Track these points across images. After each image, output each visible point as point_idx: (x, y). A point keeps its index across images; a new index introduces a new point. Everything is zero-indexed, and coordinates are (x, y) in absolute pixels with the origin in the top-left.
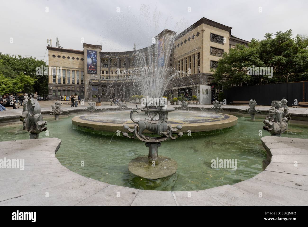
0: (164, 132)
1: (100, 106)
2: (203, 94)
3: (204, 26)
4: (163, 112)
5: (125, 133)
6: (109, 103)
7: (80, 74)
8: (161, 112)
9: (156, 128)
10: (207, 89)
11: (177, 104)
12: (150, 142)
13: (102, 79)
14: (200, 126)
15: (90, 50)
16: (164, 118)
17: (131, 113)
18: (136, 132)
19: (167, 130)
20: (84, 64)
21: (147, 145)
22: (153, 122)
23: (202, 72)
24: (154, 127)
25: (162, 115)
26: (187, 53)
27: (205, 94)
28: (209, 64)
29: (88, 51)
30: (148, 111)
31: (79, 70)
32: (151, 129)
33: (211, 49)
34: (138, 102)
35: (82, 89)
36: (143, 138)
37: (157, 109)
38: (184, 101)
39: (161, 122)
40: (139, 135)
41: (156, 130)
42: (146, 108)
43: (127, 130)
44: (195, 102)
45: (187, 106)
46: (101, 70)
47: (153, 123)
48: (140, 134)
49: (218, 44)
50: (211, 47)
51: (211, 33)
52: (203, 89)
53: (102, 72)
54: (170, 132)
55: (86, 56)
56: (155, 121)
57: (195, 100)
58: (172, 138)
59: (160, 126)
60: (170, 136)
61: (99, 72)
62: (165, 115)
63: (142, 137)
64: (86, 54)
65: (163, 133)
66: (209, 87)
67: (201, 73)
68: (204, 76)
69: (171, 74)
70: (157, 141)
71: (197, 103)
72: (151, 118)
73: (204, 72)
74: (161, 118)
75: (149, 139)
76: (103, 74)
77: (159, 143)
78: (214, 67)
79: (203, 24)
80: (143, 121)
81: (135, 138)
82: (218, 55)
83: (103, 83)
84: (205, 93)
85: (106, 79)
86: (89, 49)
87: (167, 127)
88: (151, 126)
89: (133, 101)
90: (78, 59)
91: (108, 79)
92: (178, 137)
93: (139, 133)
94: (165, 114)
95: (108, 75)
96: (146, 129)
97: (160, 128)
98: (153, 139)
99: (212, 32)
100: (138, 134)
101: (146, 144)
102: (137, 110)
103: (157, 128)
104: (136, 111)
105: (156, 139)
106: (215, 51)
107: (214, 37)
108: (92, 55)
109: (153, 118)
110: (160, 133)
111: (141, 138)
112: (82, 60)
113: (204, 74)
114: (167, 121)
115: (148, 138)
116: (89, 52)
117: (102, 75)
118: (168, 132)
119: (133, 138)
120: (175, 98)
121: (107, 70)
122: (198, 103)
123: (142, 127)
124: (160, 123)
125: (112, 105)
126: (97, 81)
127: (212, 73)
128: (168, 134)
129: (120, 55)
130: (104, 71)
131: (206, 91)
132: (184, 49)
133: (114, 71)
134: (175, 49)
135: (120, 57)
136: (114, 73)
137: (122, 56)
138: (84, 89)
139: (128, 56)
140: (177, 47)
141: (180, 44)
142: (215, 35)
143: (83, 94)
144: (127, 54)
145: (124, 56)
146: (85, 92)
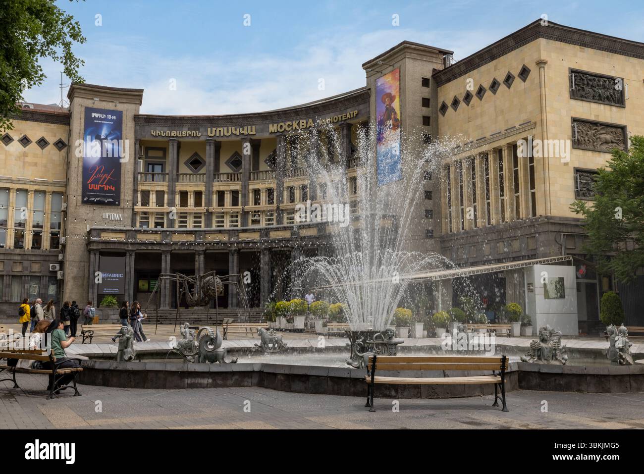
2: (545, 298)
3: (544, 48)
7: (48, 207)
10: (561, 280)
13: (138, 227)
15: (95, 106)
20: (68, 164)
23: (544, 214)
26: (488, 135)
27: (554, 296)
28: (571, 183)
29: (89, 111)
31: (42, 188)
33: (573, 127)
35: (54, 267)
44: (517, 327)
46: (135, 191)
49: (602, 106)
50: (575, 120)
51: (572, 71)
52: (544, 279)
53: (139, 195)
55: (78, 131)
57: (516, 321)
61: (127, 198)
64: (78, 123)
66: (568, 273)
67: (541, 216)
68: (552, 228)
71: (522, 330)
73: (549, 214)
76: (143, 205)
78: (592, 193)
79: (542, 42)
82: (604, 147)
83: (145, 244)
84: (552, 293)
85: (157, 224)
86: (90, 106)
90: (42, 143)
91: (165, 228)
95: (165, 208)
99: (576, 67)
106: (591, 132)
107: (586, 83)
108: (101, 129)
112: (60, 149)
113: (550, 221)
116: (94, 115)
117: (139, 208)
120: (441, 313)
121: (159, 188)
122: (528, 330)
126: (121, 237)
127: (581, 216)
129: (217, 127)
130: (148, 192)
131: (556, 286)
132: (478, 121)
133: (190, 192)
134: (444, 115)
135: (218, 135)
136: (191, 200)
137: (228, 132)
138: (61, 269)
139: (254, 132)
140: (450, 110)
141: (461, 99)
142: (590, 77)
143: (57, 292)
144: (247, 125)
145: (236, 130)
146: (66, 281)
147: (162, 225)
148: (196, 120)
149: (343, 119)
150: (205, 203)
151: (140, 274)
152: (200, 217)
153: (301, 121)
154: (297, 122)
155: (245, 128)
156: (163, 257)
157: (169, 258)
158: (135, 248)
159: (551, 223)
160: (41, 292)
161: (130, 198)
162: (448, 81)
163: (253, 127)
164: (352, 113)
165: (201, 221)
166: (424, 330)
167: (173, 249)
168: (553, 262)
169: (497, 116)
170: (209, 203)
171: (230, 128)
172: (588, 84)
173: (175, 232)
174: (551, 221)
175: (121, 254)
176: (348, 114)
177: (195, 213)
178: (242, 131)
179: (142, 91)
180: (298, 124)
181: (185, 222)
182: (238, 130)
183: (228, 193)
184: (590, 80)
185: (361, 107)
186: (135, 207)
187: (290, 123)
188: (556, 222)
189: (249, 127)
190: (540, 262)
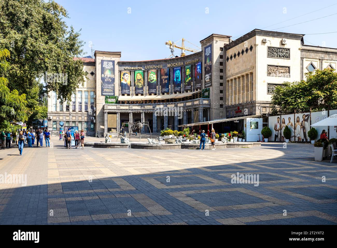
7: (89, 97)
10: (258, 122)
20: (95, 81)
23: (255, 100)
27: (254, 128)
29: (102, 61)
31: (87, 90)
33: (268, 68)
35: (93, 118)
49: (280, 60)
50: (269, 65)
51: (269, 47)
55: (98, 69)
68: (257, 105)
78: (274, 92)
79: (257, 37)
82: (280, 75)
83: (123, 110)
86: (103, 59)
99: (270, 45)
106: (275, 70)
112: (92, 75)
126: (115, 107)
129: (148, 65)
131: (255, 125)
132: (238, 65)
134: (228, 62)
135: (149, 68)
137: (152, 67)
138: (95, 119)
139: (162, 67)
140: (230, 60)
141: (233, 56)
142: (276, 49)
143: (94, 127)
144: (159, 64)
145: (155, 66)
146: (97, 123)
148: (141, 63)
149: (194, 62)
151: (122, 121)
153: (179, 63)
154: (178, 63)
155: (159, 65)
156: (130, 115)
157: (132, 115)
158: (120, 111)
160: (88, 127)
162: (229, 49)
163: (162, 65)
164: (196, 60)
167: (133, 111)
169: (243, 64)
171: (153, 66)
172: (275, 52)
174: (257, 102)
175: (115, 113)
176: (195, 60)
178: (157, 67)
179: (120, 52)
180: (178, 64)
182: (156, 66)
184: (276, 50)
185: (200, 58)
186: (120, 96)
187: (175, 63)
189: (160, 65)
190: (249, 117)
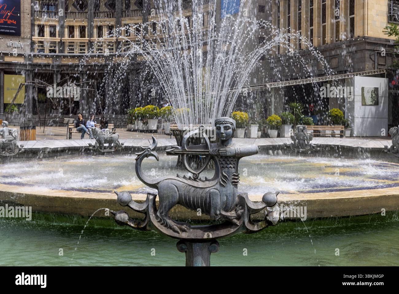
0: (227, 211)
1: (34, 139)
2: (364, 104)
4: (227, 157)
5: (121, 213)
6: (63, 130)
8: (222, 157)
9: (206, 199)
10: (376, 90)
11: (279, 136)
12: (189, 237)
13: (36, 53)
14: (337, 199)
16: (228, 173)
17: (139, 160)
18: (151, 211)
19: (236, 205)
21: (181, 247)
22: (200, 184)
23: (361, 35)
24: (200, 196)
25: (222, 165)
28: (385, 9)
30: (185, 155)
32: (194, 202)
34: (155, 128)
36: (171, 228)
37: (210, 150)
38: (301, 127)
39: (221, 184)
40: (159, 220)
41: (207, 205)
42: (178, 145)
43: (128, 205)
44: (338, 129)
45: (308, 143)
46: (33, 25)
47: (197, 188)
48: (162, 216)
52: (363, 89)
53: (36, 29)
54: (245, 210)
56: (203, 181)
57: (338, 124)
58: (250, 227)
59: (216, 194)
60: (244, 223)
61: (25, 30)
62: (230, 165)
63: (167, 226)
65: (224, 213)
66: (382, 83)
67: (359, 36)
68: (368, 47)
69: (261, 40)
70: (209, 236)
71: (342, 132)
72: (194, 174)
73: (366, 35)
74: (220, 175)
75: (187, 230)
76: (39, 36)
77: (213, 241)
80: (170, 181)
81: (148, 228)
83: (40, 65)
84: (369, 101)
85: (51, 51)
87: (237, 199)
88: (191, 195)
89: (140, 125)
91: (57, 53)
92: (267, 227)
93: (158, 214)
94: (232, 162)
95: (57, 39)
96: (180, 202)
97: (218, 201)
98: (199, 230)
100: (157, 217)
101: (178, 244)
102: (153, 150)
103: (208, 199)
104: (152, 153)
105: (205, 231)
109: (199, 174)
110: (216, 214)
111: (166, 228)
114: (236, 181)
115: (184, 227)
117: (36, 38)
118: (240, 212)
119: (142, 226)
120: (275, 117)
121: (52, 23)
122: (348, 133)
123: (168, 197)
124: (218, 186)
125: (70, 138)
126: (21, 60)
127: (393, 37)
128: (239, 218)
130: (43, 26)
131: (372, 95)
133: (76, 26)
136: (77, 32)
147: (54, 51)
150: (88, 35)
152: (84, 46)
156: (55, 76)
158: (32, 68)
159: (367, 42)
161: (29, 30)
165: (85, 49)
166: (258, 131)
167: (62, 69)
168: (370, 74)
170: (91, 35)
173: (65, 57)
174: (367, 41)
177: (80, 43)
181: (73, 50)
183: (106, 27)
186: (33, 37)
188: (371, 41)
190: (360, 74)
